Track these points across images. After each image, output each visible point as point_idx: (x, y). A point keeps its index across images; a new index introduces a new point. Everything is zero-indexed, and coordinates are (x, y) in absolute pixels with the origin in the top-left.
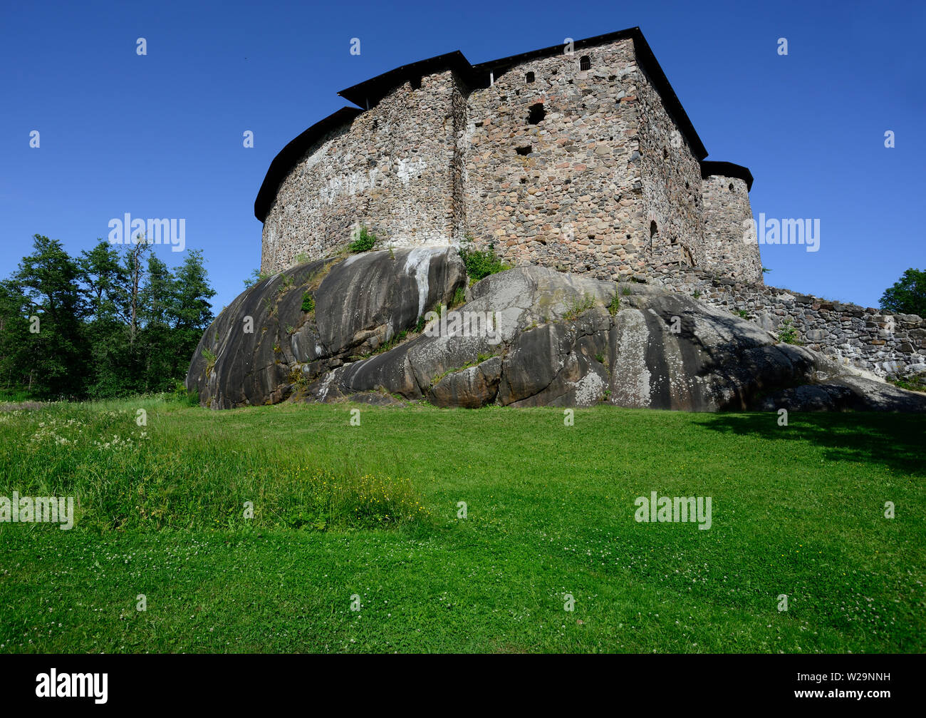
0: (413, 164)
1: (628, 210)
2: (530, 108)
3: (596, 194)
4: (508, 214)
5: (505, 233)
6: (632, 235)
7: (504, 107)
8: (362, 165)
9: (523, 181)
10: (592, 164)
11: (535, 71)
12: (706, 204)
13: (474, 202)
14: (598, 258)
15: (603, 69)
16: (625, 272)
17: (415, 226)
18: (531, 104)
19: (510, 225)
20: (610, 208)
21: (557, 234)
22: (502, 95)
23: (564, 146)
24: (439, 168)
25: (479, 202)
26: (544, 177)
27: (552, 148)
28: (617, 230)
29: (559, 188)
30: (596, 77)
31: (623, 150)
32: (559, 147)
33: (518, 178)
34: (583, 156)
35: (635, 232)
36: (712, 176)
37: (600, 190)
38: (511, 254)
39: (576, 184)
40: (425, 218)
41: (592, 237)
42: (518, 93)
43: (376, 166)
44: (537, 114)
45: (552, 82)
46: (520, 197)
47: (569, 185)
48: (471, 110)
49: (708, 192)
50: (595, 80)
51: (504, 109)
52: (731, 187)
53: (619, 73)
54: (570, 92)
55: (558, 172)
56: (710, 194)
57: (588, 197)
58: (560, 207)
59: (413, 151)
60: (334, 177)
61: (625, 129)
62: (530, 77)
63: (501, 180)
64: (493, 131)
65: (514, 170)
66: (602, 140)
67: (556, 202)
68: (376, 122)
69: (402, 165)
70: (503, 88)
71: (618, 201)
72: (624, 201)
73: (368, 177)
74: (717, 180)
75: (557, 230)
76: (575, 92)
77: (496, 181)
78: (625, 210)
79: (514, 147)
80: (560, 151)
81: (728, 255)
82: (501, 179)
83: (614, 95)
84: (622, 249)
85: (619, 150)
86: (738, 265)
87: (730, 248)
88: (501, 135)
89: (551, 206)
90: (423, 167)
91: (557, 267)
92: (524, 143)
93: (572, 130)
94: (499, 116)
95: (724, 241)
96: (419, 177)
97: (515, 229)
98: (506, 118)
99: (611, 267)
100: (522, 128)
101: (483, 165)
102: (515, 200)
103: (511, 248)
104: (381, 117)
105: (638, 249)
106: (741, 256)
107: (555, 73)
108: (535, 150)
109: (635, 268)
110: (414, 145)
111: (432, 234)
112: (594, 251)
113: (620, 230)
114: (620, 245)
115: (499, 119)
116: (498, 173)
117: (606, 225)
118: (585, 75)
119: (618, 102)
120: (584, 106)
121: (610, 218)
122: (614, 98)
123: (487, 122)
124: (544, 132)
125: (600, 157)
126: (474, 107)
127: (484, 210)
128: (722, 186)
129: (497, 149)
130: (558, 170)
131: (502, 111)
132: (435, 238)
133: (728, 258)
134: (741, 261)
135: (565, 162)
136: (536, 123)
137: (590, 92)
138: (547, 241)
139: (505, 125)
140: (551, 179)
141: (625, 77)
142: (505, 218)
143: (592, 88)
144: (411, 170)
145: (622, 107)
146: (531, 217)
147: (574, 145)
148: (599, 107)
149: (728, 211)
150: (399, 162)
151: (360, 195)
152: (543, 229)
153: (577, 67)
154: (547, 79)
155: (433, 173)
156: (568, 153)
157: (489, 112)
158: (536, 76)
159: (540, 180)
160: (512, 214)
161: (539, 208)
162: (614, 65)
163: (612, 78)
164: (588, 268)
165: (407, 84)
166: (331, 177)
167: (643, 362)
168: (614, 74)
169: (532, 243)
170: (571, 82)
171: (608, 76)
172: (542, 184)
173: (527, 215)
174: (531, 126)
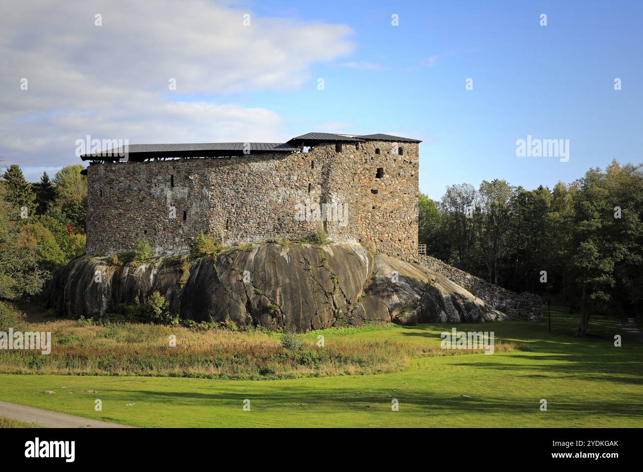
0: (339, 196)
2: (378, 169)
3: (402, 220)
5: (366, 234)
8: (304, 186)
9: (374, 208)
10: (401, 205)
11: (380, 149)
14: (402, 251)
15: (407, 157)
17: (341, 231)
18: (379, 167)
19: (368, 230)
20: (407, 228)
21: (387, 237)
22: (365, 158)
23: (391, 193)
26: (383, 207)
27: (386, 193)
29: (388, 214)
30: (405, 161)
32: (389, 193)
33: (371, 206)
34: (397, 200)
37: (404, 219)
38: (369, 245)
39: (395, 214)
41: (400, 240)
42: (372, 158)
43: (314, 189)
44: (380, 174)
45: (388, 158)
46: (373, 216)
47: (392, 214)
51: (366, 166)
54: (394, 166)
55: (388, 207)
57: (399, 221)
58: (389, 224)
61: (415, 191)
62: (377, 151)
63: (364, 205)
64: (361, 178)
65: (370, 201)
66: (405, 194)
67: (387, 221)
68: (312, 162)
70: (365, 153)
71: (410, 225)
72: (413, 225)
75: (387, 235)
76: (396, 166)
78: (412, 229)
79: (370, 189)
80: (389, 196)
84: (410, 248)
85: (411, 200)
88: (365, 181)
89: (385, 223)
91: (387, 253)
92: (375, 188)
93: (394, 185)
94: (364, 169)
97: (370, 232)
98: (367, 172)
99: (406, 255)
100: (374, 179)
102: (370, 217)
103: (369, 242)
104: (316, 160)
107: (388, 153)
108: (379, 192)
109: (415, 256)
112: (400, 247)
114: (410, 245)
115: (364, 171)
116: (363, 202)
117: (404, 236)
118: (400, 158)
119: (412, 176)
120: (399, 174)
121: (406, 232)
122: (410, 173)
123: (359, 172)
124: (383, 184)
125: (404, 202)
129: (363, 188)
130: (388, 205)
135: (391, 202)
136: (380, 178)
137: (402, 168)
138: (383, 240)
139: (367, 175)
140: (385, 209)
141: (415, 164)
142: (366, 226)
143: (403, 166)
145: (413, 179)
146: (378, 227)
147: (395, 194)
148: (405, 176)
150: (332, 194)
152: (381, 234)
153: (397, 153)
154: (386, 156)
156: (392, 197)
157: (359, 166)
158: (381, 152)
159: (381, 209)
160: (369, 224)
161: (380, 223)
162: (411, 156)
163: (411, 163)
164: (398, 255)
165: (334, 146)
166: (279, 185)
167: (454, 307)
168: (411, 161)
169: (377, 240)
170: (395, 160)
171: (409, 161)
172: (382, 211)
173: (375, 226)
174: (378, 179)
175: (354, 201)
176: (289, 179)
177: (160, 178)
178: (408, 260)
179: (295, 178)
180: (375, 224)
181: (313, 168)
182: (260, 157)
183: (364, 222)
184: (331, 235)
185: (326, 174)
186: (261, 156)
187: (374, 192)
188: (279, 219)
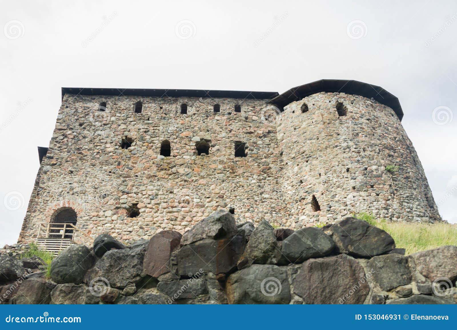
12: (279, 136)
49: (281, 124)
52: (304, 107)
56: (283, 125)
81: (305, 178)
86: (320, 183)
87: (308, 169)
95: (300, 164)
106: (322, 172)
133: (306, 180)
134: (323, 177)
149: (302, 132)
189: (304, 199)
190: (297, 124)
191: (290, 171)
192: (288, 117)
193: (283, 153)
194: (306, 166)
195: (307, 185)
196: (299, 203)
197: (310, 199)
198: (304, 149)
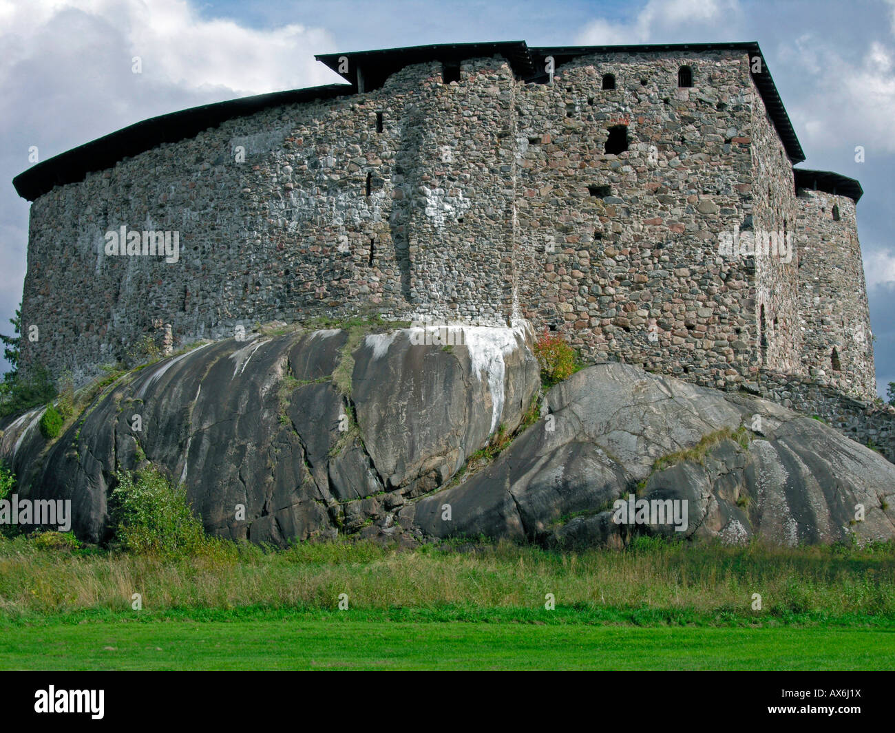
0: (449, 199)
1: (737, 294)
2: (609, 129)
3: (696, 268)
4: (576, 283)
5: (571, 309)
6: (743, 329)
7: (571, 120)
8: (356, 181)
9: (598, 236)
10: (693, 226)
11: (616, 74)
13: (527, 258)
14: (699, 356)
15: (708, 90)
16: (732, 378)
17: (455, 294)
18: (611, 124)
19: (579, 298)
20: (715, 290)
21: (644, 317)
22: (568, 101)
23: (655, 192)
24: (490, 211)
25: (533, 258)
26: (628, 234)
27: (638, 194)
28: (723, 321)
29: (648, 253)
30: (701, 101)
31: (733, 211)
32: (648, 194)
33: (590, 232)
34: (679, 211)
35: (746, 326)
36: (810, 192)
37: (702, 264)
38: (581, 341)
39: (671, 250)
40: (472, 284)
41: (690, 327)
42: (590, 102)
43: (382, 187)
44: (618, 141)
45: (642, 97)
46: (595, 258)
47: (662, 251)
48: (521, 114)
49: (802, 217)
50: (699, 104)
51: (572, 123)
52: (835, 211)
53: (731, 102)
54: (664, 116)
55: (647, 231)
56: (806, 221)
57: (685, 271)
58: (649, 281)
59: (450, 179)
60: (299, 187)
61: (737, 183)
62: (609, 82)
63: (566, 230)
64: (555, 154)
65: (586, 221)
66: (705, 193)
67: (644, 273)
68: (380, 115)
69: (432, 199)
70: (569, 90)
71: (725, 281)
72: (734, 282)
73: (368, 202)
74: (816, 200)
75: (646, 313)
76: (672, 117)
77: (558, 230)
78: (735, 295)
79: (586, 184)
80: (648, 200)
82: (567, 228)
83: (722, 131)
84: (728, 348)
85: (728, 210)
88: (568, 163)
89: (636, 277)
90: (465, 206)
91: (645, 365)
92: (603, 181)
93: (667, 171)
94: (564, 132)
95: (823, 296)
96: (461, 221)
97: (587, 305)
98: (574, 137)
99: (714, 370)
100: (597, 158)
101: (540, 203)
102: (586, 262)
103: (581, 333)
104: (389, 109)
105: (749, 349)
107: (644, 83)
108: (615, 192)
109: (746, 374)
110: (451, 169)
111: (482, 310)
112: (692, 346)
113: (727, 321)
114: (726, 342)
115: (564, 137)
116: (562, 221)
117: (707, 313)
118: (684, 94)
119: (728, 141)
120: (683, 140)
121: (714, 303)
122: (723, 135)
123: (546, 139)
124: (628, 168)
125: (703, 216)
126: (526, 112)
127: (540, 271)
128: (823, 210)
129: (561, 183)
130: (647, 228)
131: (569, 126)
132: (487, 315)
135: (656, 216)
136: (617, 153)
137: (691, 121)
138: (631, 327)
139: (572, 148)
140: (638, 238)
141: (737, 108)
142: (571, 287)
143: (695, 115)
144: (448, 207)
145: (733, 151)
146: (612, 291)
147: (669, 194)
148: (702, 145)
149: (831, 250)
150: (429, 193)
151: (355, 230)
152: (625, 309)
153: (675, 81)
154: (634, 92)
155: (481, 217)
156: (660, 205)
157: (549, 124)
158: (618, 82)
159: (622, 238)
160: (582, 282)
161: (620, 279)
162: (724, 88)
163: (721, 106)
164: (686, 370)
165: (436, 66)
166: (292, 186)
167: (787, 510)
168: (724, 101)
169: (610, 327)
170: (666, 101)
171: (715, 102)
172: (625, 244)
173: (603, 287)
174: (611, 156)
175: (500, 212)
176: (315, 165)
177: (90, 210)
178: (721, 383)
179: (332, 161)
180: (602, 282)
181: (380, 130)
182: (252, 121)
183: (567, 278)
184: (424, 305)
185: (411, 142)
186: (254, 118)
187: (599, 192)
188: (287, 272)
189: (825, 348)
190: (827, 233)
191: (809, 299)
192: (815, 214)
193: (802, 267)
194: (830, 303)
195: (829, 331)
196: (816, 350)
197: (830, 351)
198: (833, 277)
